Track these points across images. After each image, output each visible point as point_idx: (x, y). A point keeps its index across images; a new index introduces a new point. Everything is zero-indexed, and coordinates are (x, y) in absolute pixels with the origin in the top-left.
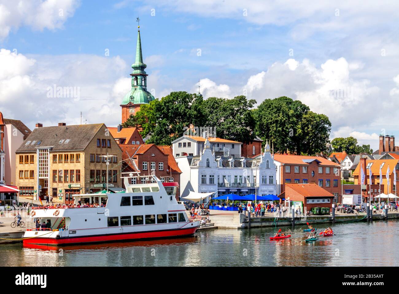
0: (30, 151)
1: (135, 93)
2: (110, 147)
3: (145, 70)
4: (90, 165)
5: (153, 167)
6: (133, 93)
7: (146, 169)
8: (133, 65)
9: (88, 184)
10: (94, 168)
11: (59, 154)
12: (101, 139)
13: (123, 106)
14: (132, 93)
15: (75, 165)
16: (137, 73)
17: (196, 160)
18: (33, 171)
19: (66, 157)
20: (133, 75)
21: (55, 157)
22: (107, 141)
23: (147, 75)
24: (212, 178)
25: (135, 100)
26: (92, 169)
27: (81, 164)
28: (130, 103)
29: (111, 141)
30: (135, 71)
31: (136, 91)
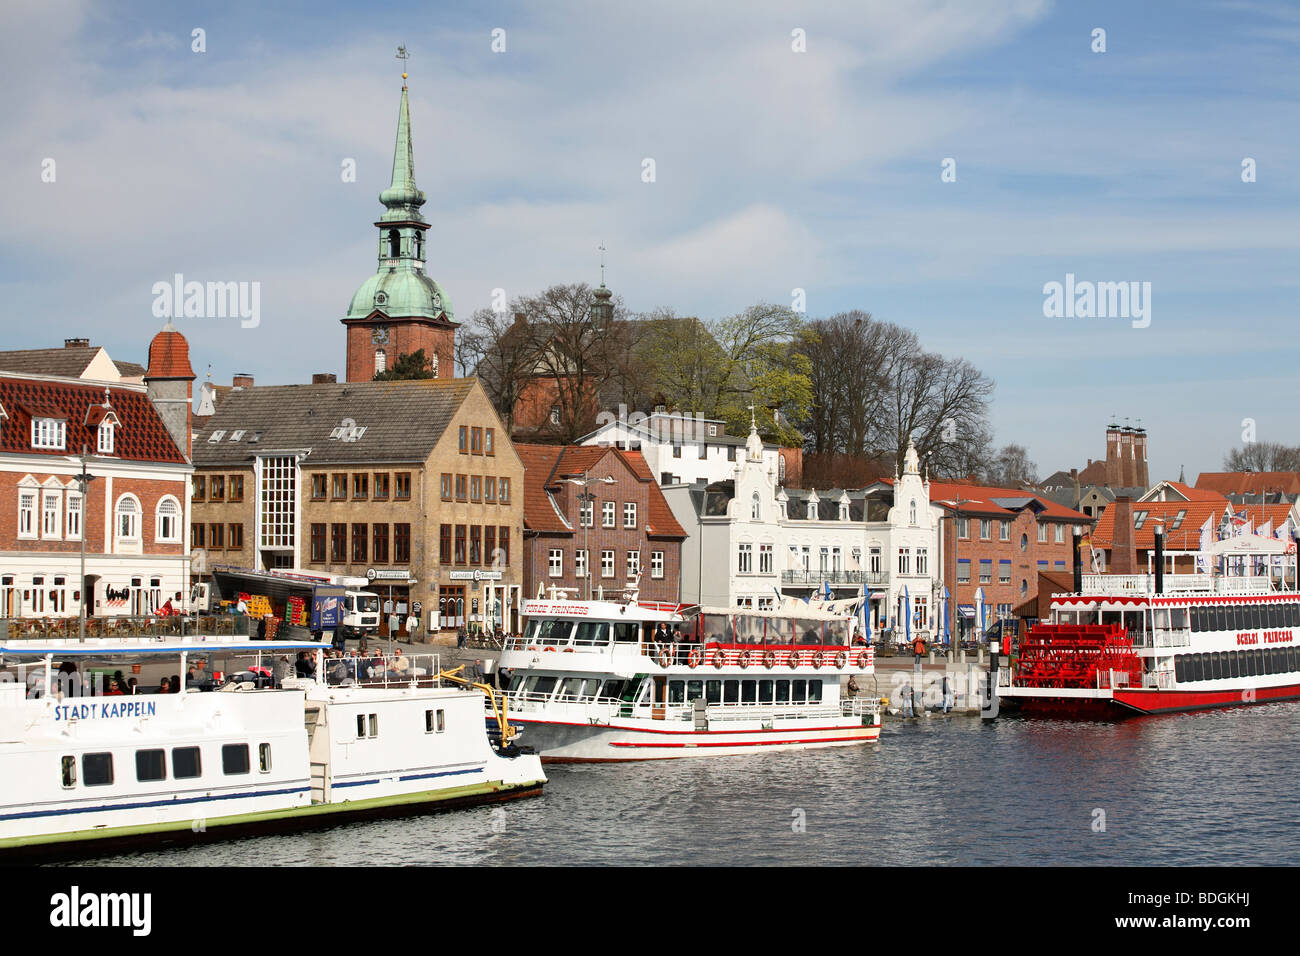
0: (228, 461)
1: (390, 283)
2: (491, 454)
3: (422, 209)
4: (439, 509)
5: (629, 519)
6: (384, 283)
7: (610, 526)
8: (387, 194)
9: (434, 568)
10: (451, 519)
11: (335, 471)
12: (470, 428)
13: (351, 324)
14: (382, 281)
15: (392, 509)
16: (396, 220)
17: (718, 497)
18: (240, 527)
19: (362, 483)
20: (382, 226)
21: (320, 480)
22: (484, 432)
23: (428, 226)
24: (766, 555)
25: (391, 302)
26: (446, 521)
27: (414, 505)
28: (377, 314)
29: (496, 435)
30: (391, 210)
31: (394, 276)
